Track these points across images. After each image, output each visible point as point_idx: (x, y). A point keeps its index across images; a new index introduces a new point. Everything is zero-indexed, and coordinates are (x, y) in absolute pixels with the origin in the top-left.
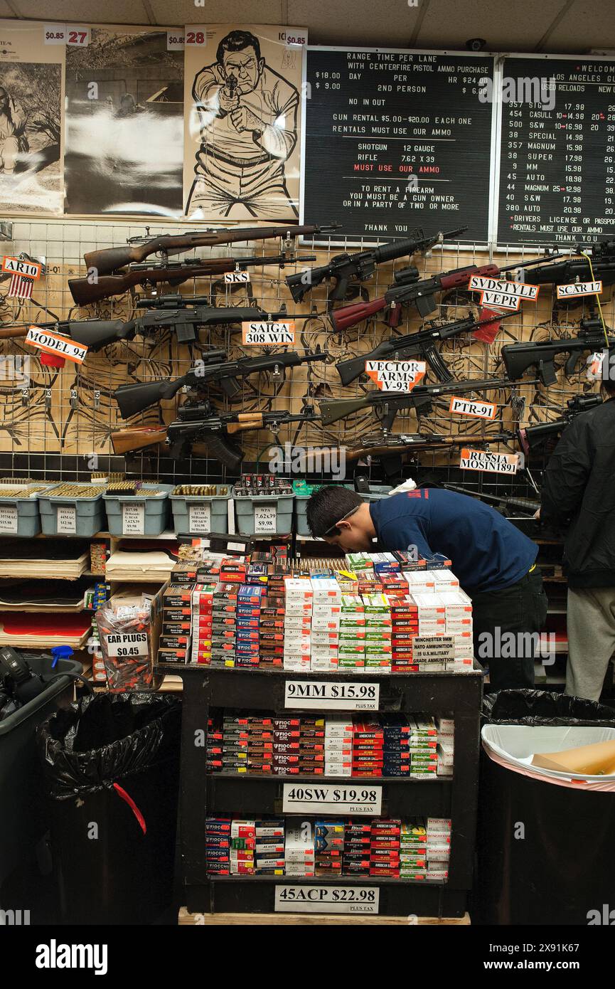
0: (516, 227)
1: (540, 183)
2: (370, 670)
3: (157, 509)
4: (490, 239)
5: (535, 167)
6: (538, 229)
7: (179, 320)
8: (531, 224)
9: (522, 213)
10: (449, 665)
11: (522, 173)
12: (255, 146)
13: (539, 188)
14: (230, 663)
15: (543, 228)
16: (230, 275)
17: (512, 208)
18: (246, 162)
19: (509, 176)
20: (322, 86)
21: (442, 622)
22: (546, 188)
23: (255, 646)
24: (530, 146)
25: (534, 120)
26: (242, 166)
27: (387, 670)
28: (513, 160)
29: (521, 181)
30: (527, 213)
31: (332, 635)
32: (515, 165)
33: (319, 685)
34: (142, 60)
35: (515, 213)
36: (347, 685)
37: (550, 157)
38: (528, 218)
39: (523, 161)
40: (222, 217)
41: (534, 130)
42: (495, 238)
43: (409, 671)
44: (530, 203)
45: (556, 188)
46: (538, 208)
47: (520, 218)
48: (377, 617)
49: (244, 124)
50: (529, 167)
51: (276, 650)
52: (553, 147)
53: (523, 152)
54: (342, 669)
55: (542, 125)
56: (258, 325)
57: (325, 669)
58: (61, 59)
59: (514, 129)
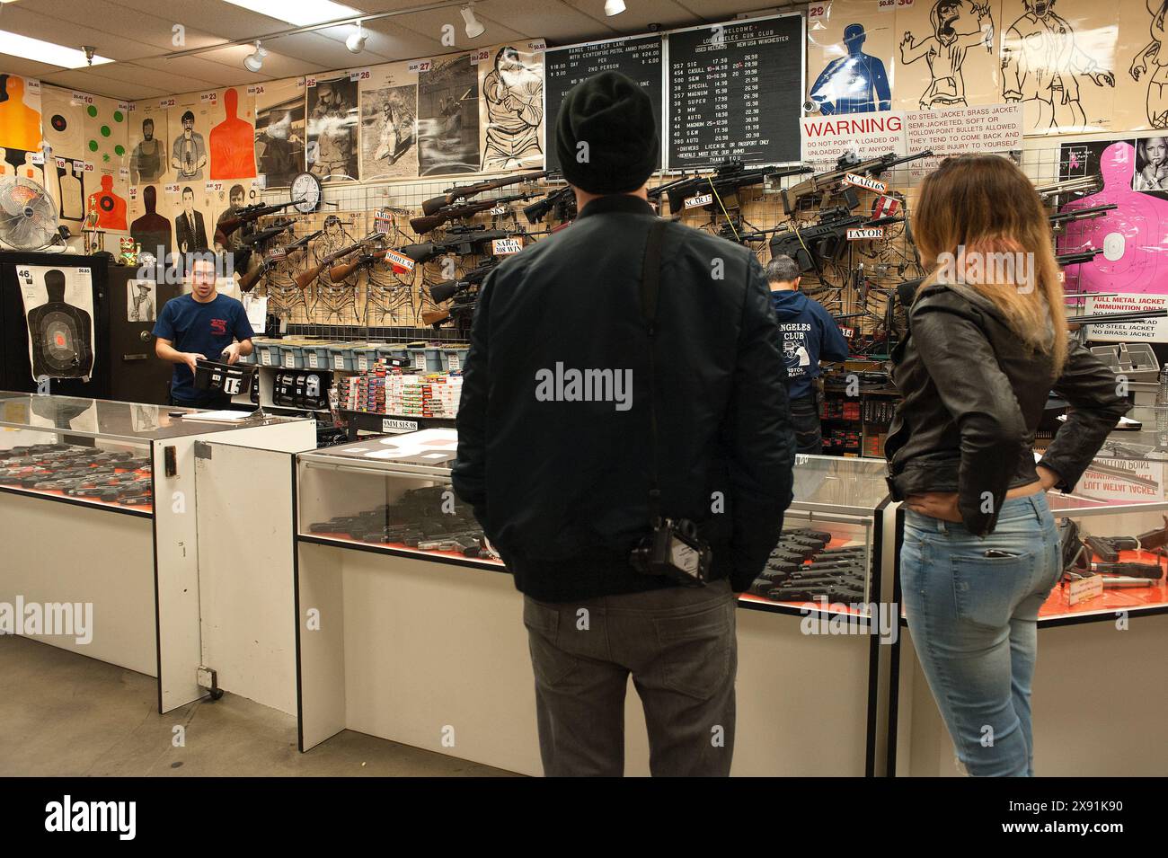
0: (681, 156)
1: (697, 121)
2: (414, 415)
3: (432, 356)
4: (663, 167)
5: (694, 109)
6: (697, 155)
7: (461, 241)
8: (692, 152)
9: (685, 144)
10: (444, 414)
11: (684, 115)
12: (519, 120)
13: (697, 125)
14: (365, 410)
15: (701, 154)
16: (493, 210)
17: (679, 142)
18: (515, 131)
19: (676, 119)
20: (555, 74)
21: (441, 393)
22: (702, 124)
23: (375, 403)
24: (689, 95)
25: (692, 75)
26: (512, 134)
27: (421, 416)
28: (678, 107)
29: (684, 121)
30: (690, 144)
31: (402, 398)
32: (679, 110)
33: (395, 421)
34: (458, 74)
35: (680, 145)
36: (405, 422)
37: (704, 101)
38: (690, 148)
39: (685, 106)
40: (502, 169)
41: (692, 83)
42: (667, 165)
43: (429, 416)
44: (691, 137)
45: (710, 123)
46: (697, 140)
47: (684, 149)
48: (417, 389)
49: (512, 106)
50: (689, 110)
51: (381, 404)
52: (706, 93)
53: (685, 100)
54: (404, 415)
55: (697, 78)
56: (501, 241)
57: (401, 415)
58: (416, 82)
59: (678, 84)
